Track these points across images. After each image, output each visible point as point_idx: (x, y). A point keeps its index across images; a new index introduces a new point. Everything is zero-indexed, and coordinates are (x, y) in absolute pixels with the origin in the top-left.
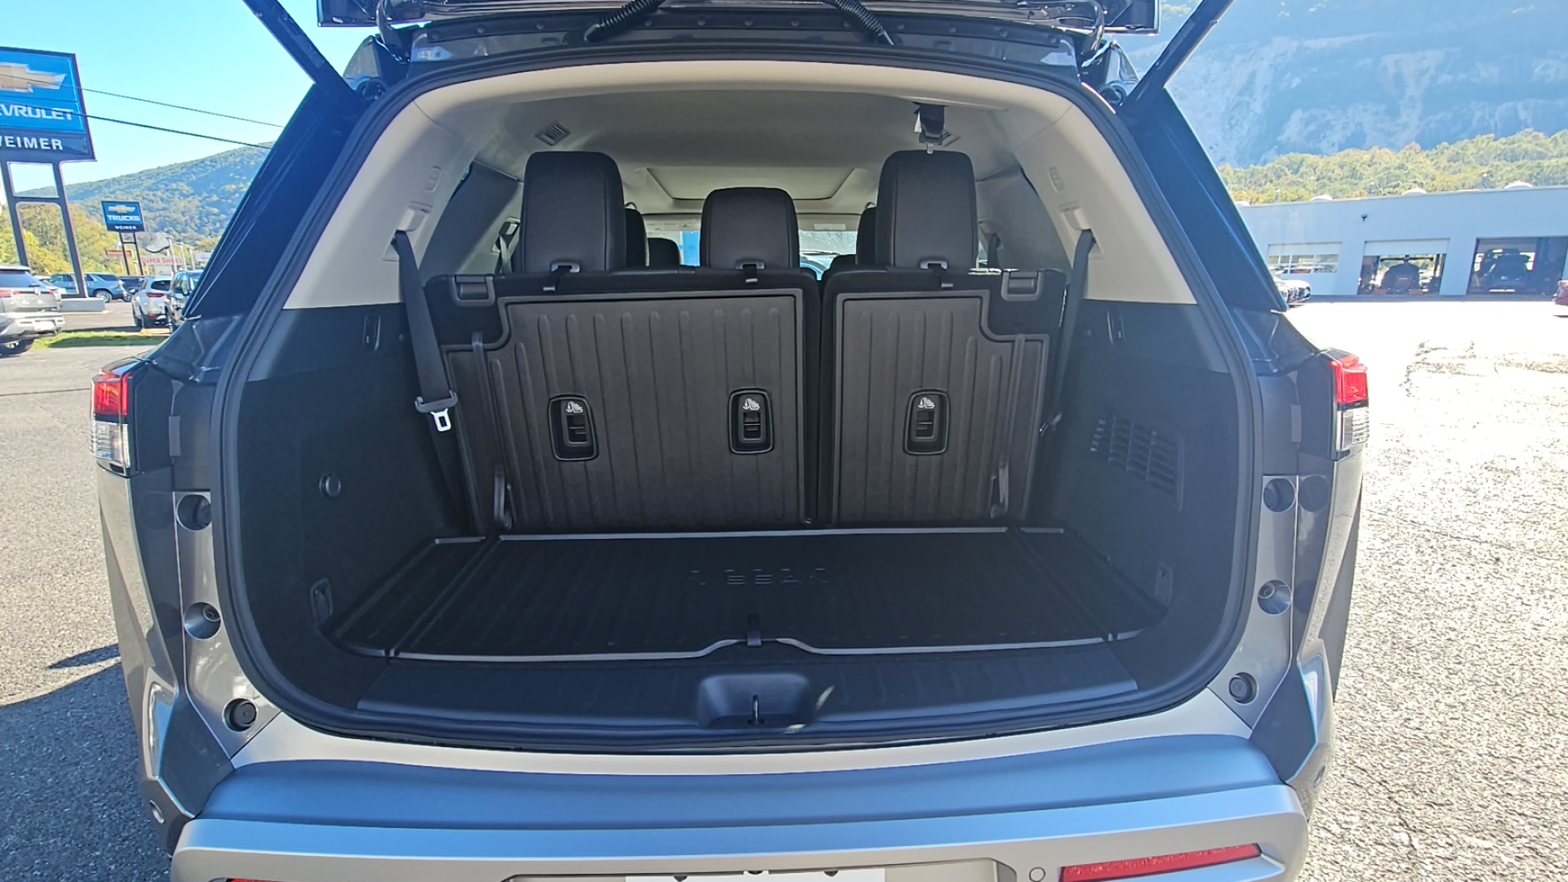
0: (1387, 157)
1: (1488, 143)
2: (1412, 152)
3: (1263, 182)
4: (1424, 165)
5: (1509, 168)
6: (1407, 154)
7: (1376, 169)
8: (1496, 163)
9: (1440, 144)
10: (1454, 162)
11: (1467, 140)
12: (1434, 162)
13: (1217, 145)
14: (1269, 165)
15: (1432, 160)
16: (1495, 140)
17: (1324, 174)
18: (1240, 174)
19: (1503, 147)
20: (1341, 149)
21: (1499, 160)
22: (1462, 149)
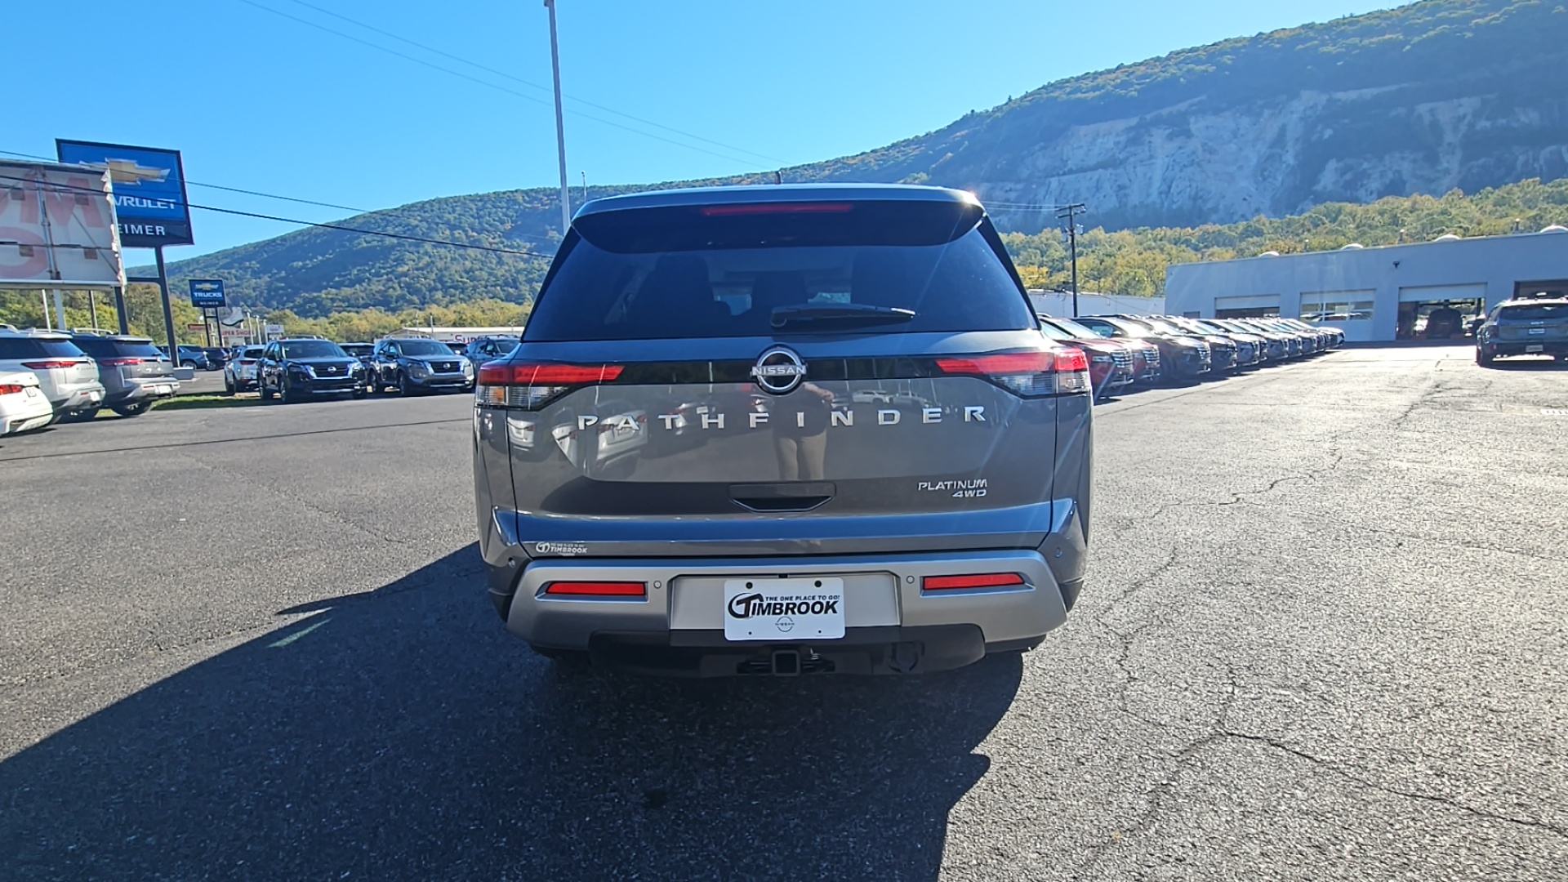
0: (1429, 203)
1: (1534, 186)
2: (1455, 197)
3: (1300, 231)
4: (1469, 210)
5: (1558, 211)
6: (1450, 199)
7: (1418, 215)
8: (1545, 206)
9: (1484, 188)
10: (1500, 206)
11: (1511, 185)
12: (1479, 206)
13: (1250, 196)
14: (1307, 215)
15: (1477, 205)
16: (1541, 183)
17: (1364, 221)
18: (1276, 225)
19: (1550, 190)
20: (1380, 196)
21: (1548, 203)
22: (1508, 194)
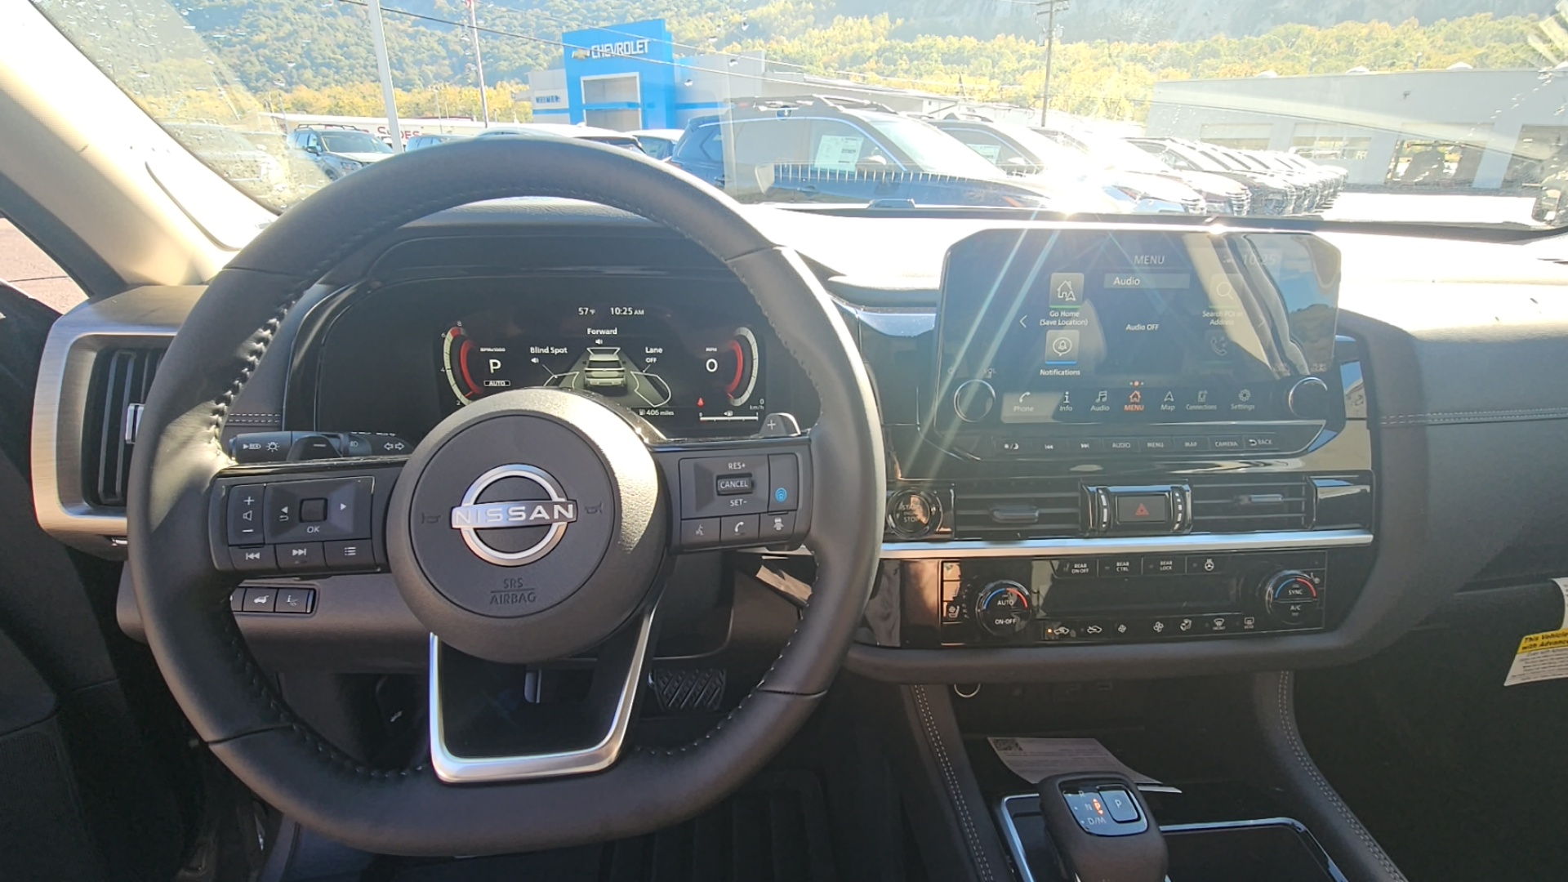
0: (1386, 32)
1: (1486, 22)
2: (1410, 27)
3: (1256, 55)
4: (1421, 43)
5: (1504, 51)
6: (1406, 29)
7: (1373, 45)
8: (1493, 44)
9: (1438, 19)
10: (1451, 41)
11: (1465, 18)
12: (1431, 40)
13: (1211, 11)
14: (1264, 36)
15: (1428, 38)
16: (1493, 19)
17: (1320, 48)
18: (1233, 46)
19: (1500, 27)
20: (1340, 20)
21: (1495, 42)
22: (1460, 28)
